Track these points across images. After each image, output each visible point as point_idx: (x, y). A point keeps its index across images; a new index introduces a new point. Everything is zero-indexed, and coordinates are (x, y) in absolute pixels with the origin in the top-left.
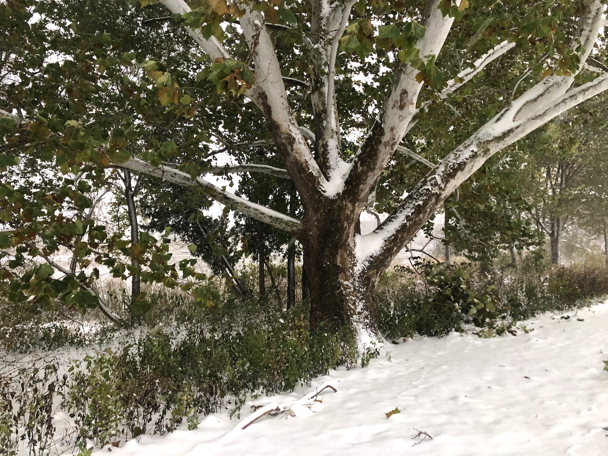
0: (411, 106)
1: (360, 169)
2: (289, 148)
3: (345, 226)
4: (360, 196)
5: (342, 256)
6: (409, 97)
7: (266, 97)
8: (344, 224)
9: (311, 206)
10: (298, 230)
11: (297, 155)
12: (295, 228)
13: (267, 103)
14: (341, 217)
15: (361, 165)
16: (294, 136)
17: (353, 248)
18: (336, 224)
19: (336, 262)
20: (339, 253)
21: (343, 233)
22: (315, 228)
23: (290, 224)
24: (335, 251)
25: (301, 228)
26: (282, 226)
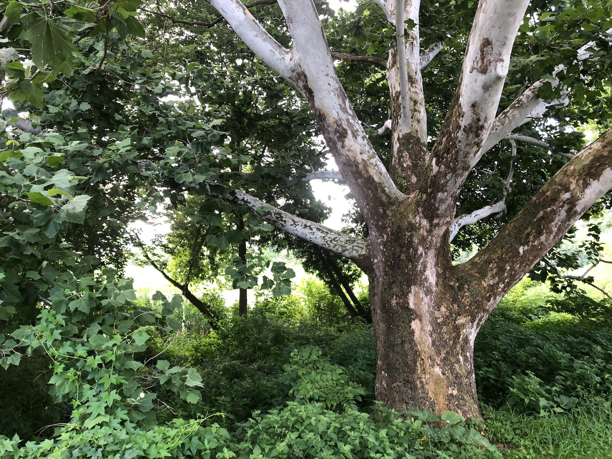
0: (499, 65)
1: (435, 169)
2: (339, 145)
3: (419, 252)
4: (438, 209)
5: (416, 295)
6: (495, 51)
7: (305, 77)
8: (418, 249)
9: (373, 224)
10: (360, 255)
11: (350, 154)
12: (355, 252)
13: (307, 85)
14: (414, 238)
15: (437, 164)
16: (346, 127)
17: (434, 283)
18: (407, 250)
19: (408, 303)
20: (413, 291)
21: (418, 262)
22: (380, 254)
23: (349, 247)
24: (406, 288)
25: (364, 252)
26: (337, 250)
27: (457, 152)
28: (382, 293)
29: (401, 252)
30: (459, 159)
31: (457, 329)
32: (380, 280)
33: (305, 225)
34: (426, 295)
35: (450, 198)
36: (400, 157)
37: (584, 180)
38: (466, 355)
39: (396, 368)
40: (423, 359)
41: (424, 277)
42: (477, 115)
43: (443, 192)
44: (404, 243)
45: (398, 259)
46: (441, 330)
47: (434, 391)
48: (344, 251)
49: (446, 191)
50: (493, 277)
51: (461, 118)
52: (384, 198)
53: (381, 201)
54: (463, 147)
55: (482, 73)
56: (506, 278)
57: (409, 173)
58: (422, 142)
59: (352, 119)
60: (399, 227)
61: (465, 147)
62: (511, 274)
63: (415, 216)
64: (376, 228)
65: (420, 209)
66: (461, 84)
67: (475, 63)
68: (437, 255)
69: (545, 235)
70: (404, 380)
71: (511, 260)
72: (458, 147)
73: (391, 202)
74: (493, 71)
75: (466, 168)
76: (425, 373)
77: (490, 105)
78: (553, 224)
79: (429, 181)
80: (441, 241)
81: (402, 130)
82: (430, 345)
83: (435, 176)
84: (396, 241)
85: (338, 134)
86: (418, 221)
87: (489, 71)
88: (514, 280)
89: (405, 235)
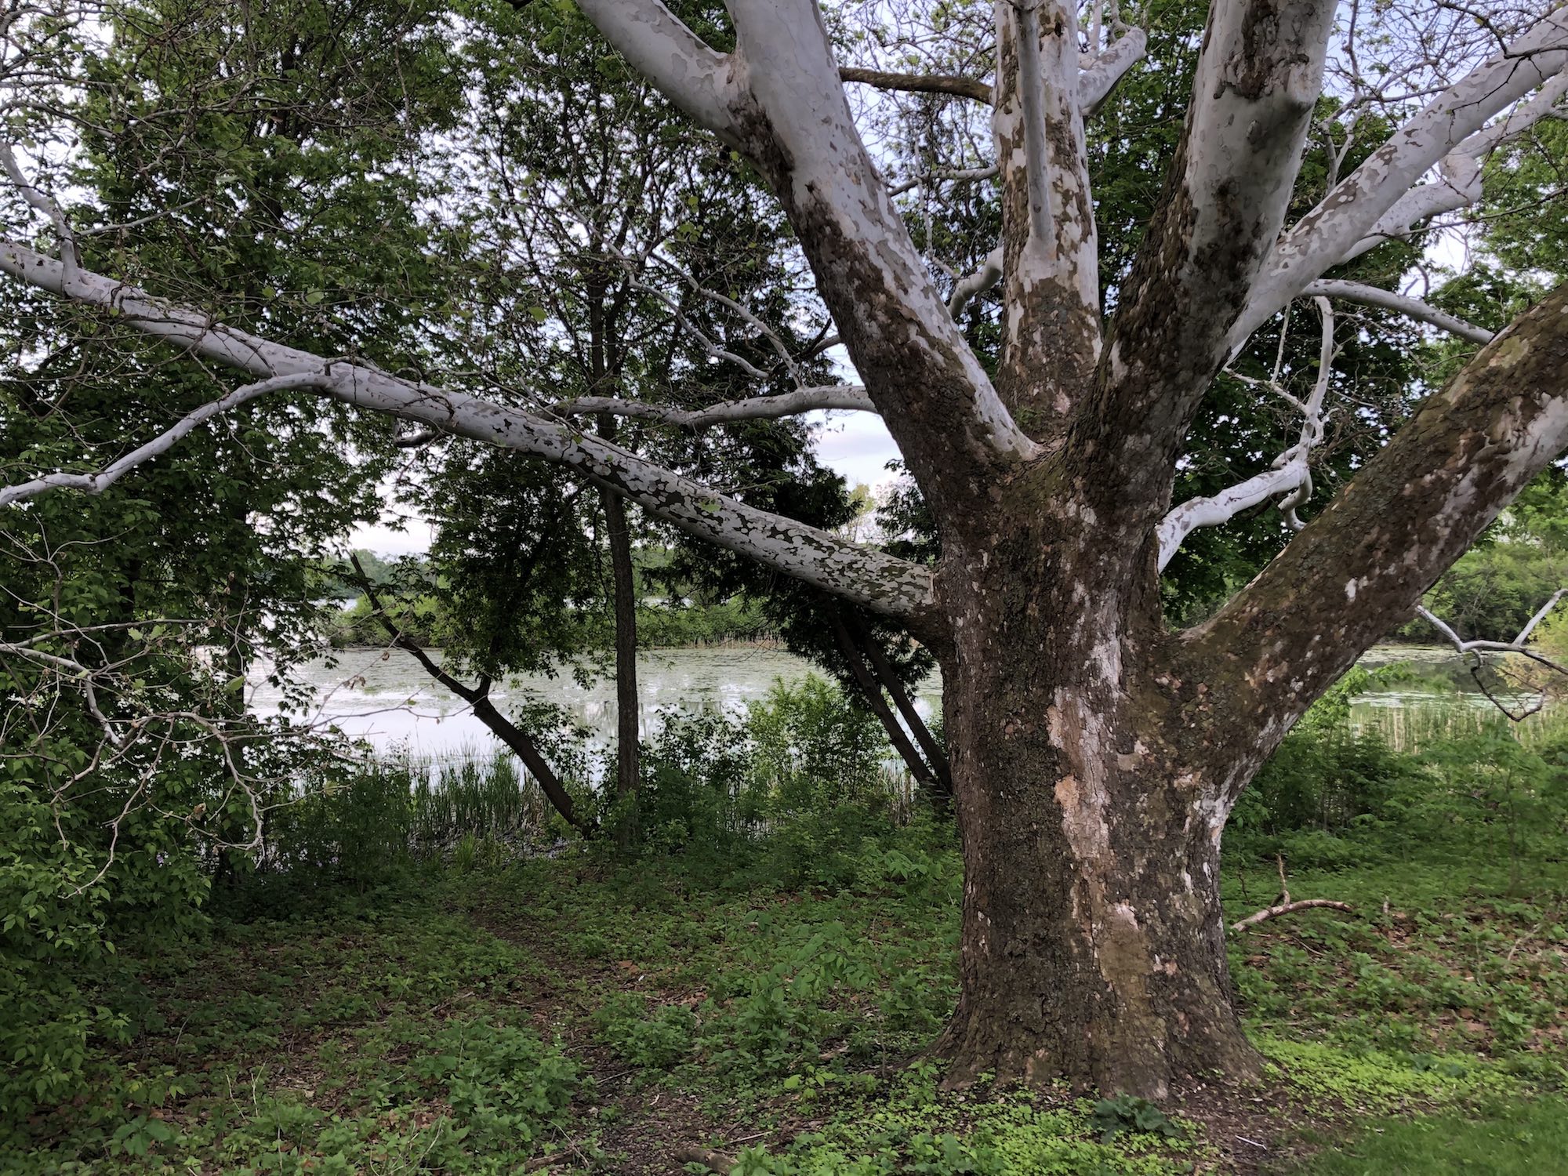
1: (1119, 370)
2: (861, 310)
3: (1076, 598)
4: (1126, 480)
5: (1068, 709)
6: (1286, 32)
7: (769, 126)
8: (1073, 590)
9: (953, 524)
10: (919, 607)
12: (904, 600)
13: (775, 148)
14: (1063, 560)
15: (1124, 358)
16: (878, 262)
17: (1115, 680)
18: (1043, 590)
19: (1047, 734)
20: (1058, 700)
21: (1072, 625)
22: (971, 604)
23: (887, 587)
24: (1040, 692)
25: (928, 600)
26: (859, 593)
27: (1178, 322)
28: (978, 706)
29: (1028, 598)
30: (1182, 342)
31: (1178, 802)
32: (973, 672)
33: (774, 529)
34: (1095, 712)
35: (1159, 451)
36: (1027, 342)
37: (1526, 396)
38: (1201, 869)
39: (1013, 906)
40: (1085, 881)
41: (1087, 663)
42: (1232, 217)
43: (1141, 435)
44: (1036, 574)
45: (1020, 616)
46: (1134, 803)
47: (1116, 965)
48: (876, 597)
49: (1150, 432)
50: (1274, 661)
51: (1189, 229)
52: (982, 453)
53: (976, 462)
54: (1193, 308)
55: (1247, 97)
56: (1310, 664)
57: (1050, 386)
58: (1085, 302)
59: (896, 240)
60: (1025, 532)
61: (1200, 309)
62: (1323, 655)
63: (1066, 501)
64: (961, 533)
65: (1078, 482)
66: (1189, 132)
67: (1230, 69)
68: (1124, 605)
69: (1415, 548)
70: (1036, 935)
71: (1324, 615)
72: (1180, 307)
73: (1002, 464)
74: (1279, 92)
75: (1203, 367)
76: (1090, 918)
77: (1269, 188)
78: (1439, 517)
79: (1102, 406)
80: (1134, 566)
81: (1033, 270)
82: (1105, 845)
83: (1117, 391)
84: (1015, 568)
85: (857, 282)
86: (1071, 514)
87: (1267, 90)
88: (1331, 669)
89: (1039, 552)
